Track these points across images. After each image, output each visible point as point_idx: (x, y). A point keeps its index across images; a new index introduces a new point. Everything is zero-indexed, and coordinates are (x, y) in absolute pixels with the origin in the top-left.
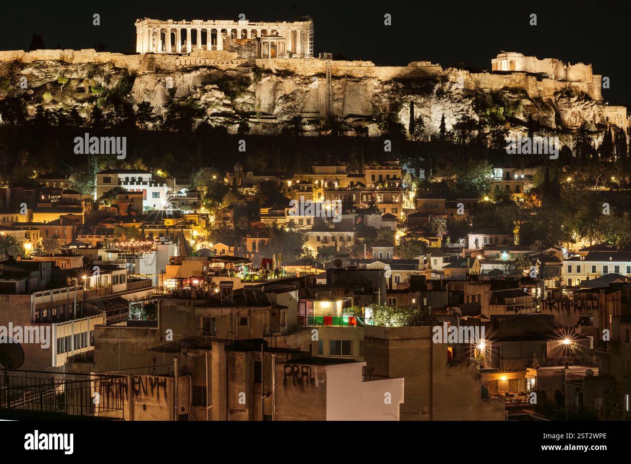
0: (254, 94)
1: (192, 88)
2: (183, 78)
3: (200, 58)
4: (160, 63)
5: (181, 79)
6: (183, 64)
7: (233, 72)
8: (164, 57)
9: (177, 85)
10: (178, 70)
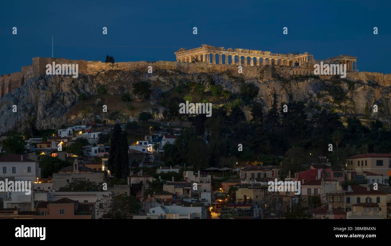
0: (351, 99)
1: (306, 94)
2: (298, 85)
3: (307, 70)
4: (278, 72)
5: (296, 86)
6: (295, 74)
7: (329, 82)
8: (281, 68)
9: (292, 91)
10: (292, 79)
